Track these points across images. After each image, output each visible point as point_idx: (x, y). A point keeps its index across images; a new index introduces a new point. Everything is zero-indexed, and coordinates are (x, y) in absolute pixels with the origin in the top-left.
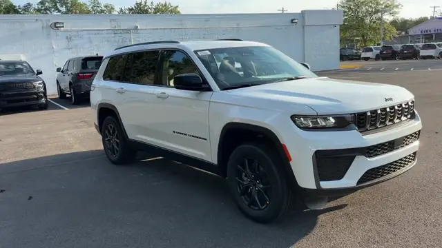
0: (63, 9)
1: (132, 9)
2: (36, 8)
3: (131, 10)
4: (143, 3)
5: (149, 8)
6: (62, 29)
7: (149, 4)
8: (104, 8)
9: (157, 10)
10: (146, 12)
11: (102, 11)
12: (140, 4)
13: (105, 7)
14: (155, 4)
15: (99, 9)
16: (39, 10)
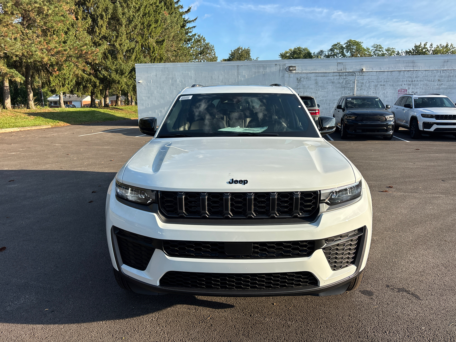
0: (348, 54)
1: (410, 52)
2: (327, 54)
3: (407, 53)
4: (422, 45)
5: (428, 50)
6: (294, 72)
7: (428, 46)
8: (385, 52)
9: (436, 52)
10: (424, 53)
11: (383, 55)
12: (419, 46)
13: (386, 50)
14: (434, 46)
15: (380, 53)
16: (328, 57)
